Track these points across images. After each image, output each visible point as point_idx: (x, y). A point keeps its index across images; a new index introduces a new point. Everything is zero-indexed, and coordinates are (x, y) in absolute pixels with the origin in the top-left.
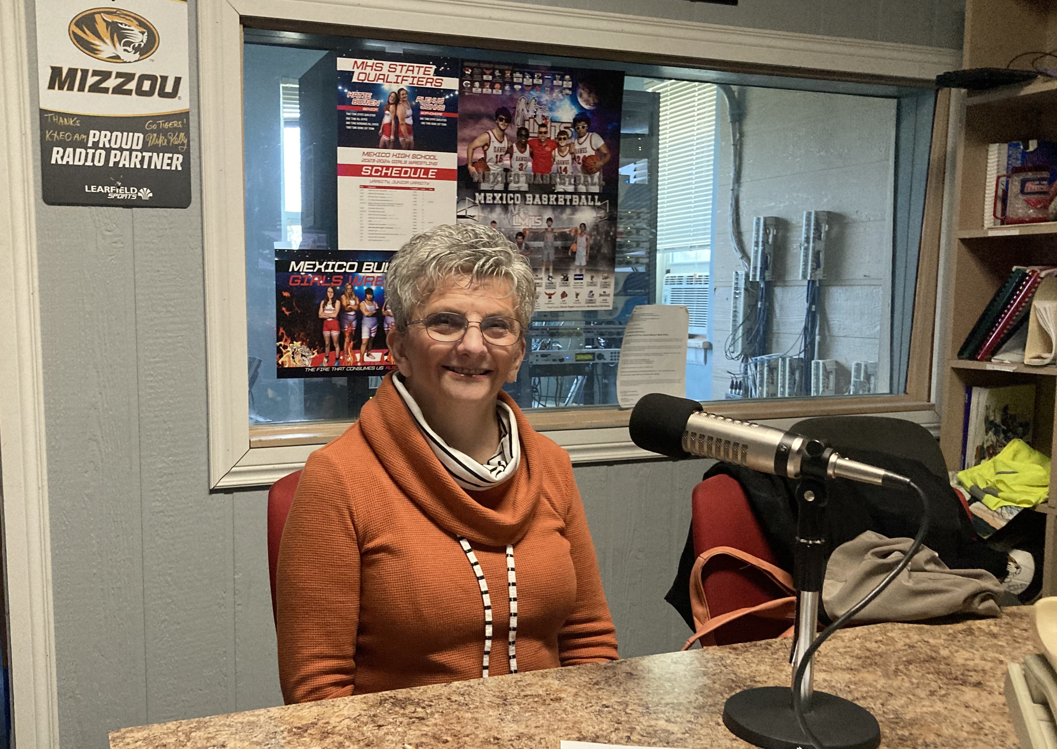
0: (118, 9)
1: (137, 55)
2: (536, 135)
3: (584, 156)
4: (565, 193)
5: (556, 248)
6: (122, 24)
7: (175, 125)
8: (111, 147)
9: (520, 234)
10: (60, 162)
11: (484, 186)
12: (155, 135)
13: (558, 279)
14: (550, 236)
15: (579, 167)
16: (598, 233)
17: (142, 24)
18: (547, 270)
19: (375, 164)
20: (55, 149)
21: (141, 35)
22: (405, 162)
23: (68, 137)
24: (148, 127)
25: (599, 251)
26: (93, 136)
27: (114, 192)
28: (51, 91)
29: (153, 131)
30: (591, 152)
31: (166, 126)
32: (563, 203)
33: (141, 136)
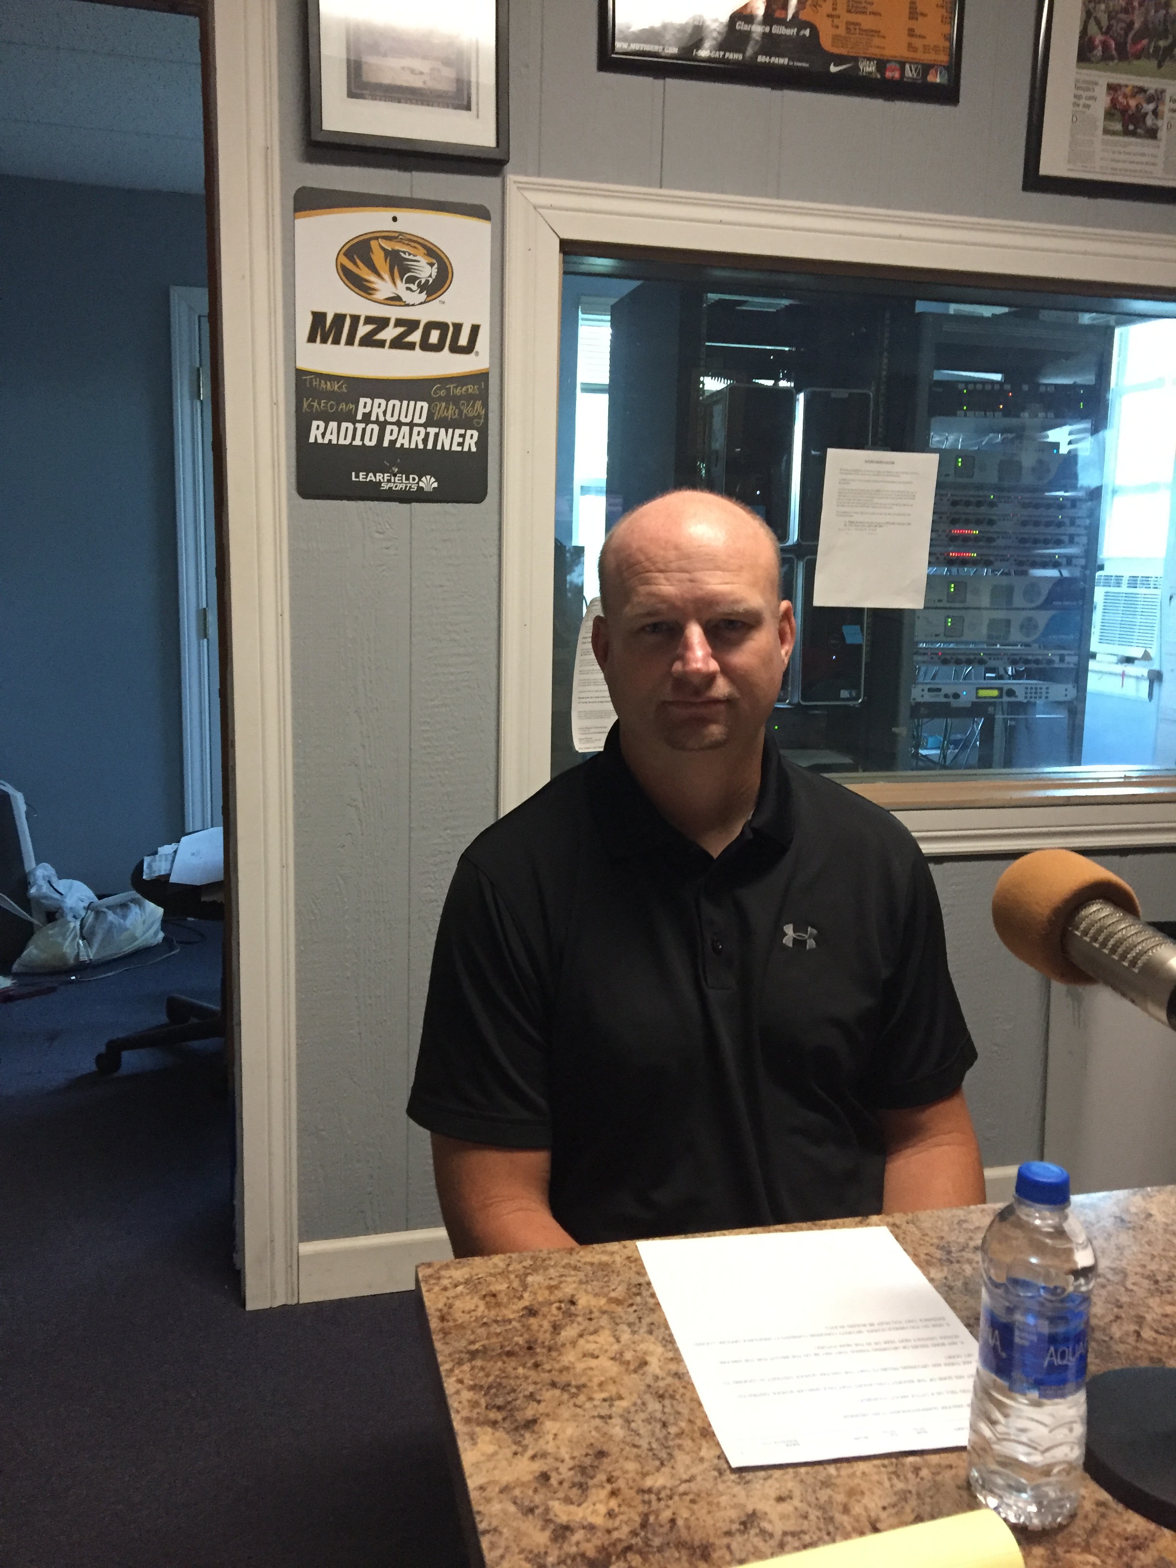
0: (401, 233)
1: (423, 296)
6: (404, 253)
7: (470, 391)
8: (385, 420)
10: (320, 441)
12: (444, 404)
17: (433, 253)
20: (315, 423)
21: (429, 267)
23: (332, 408)
24: (435, 393)
26: (364, 405)
27: (389, 481)
28: (311, 345)
29: (440, 399)
31: (458, 391)
33: (425, 405)
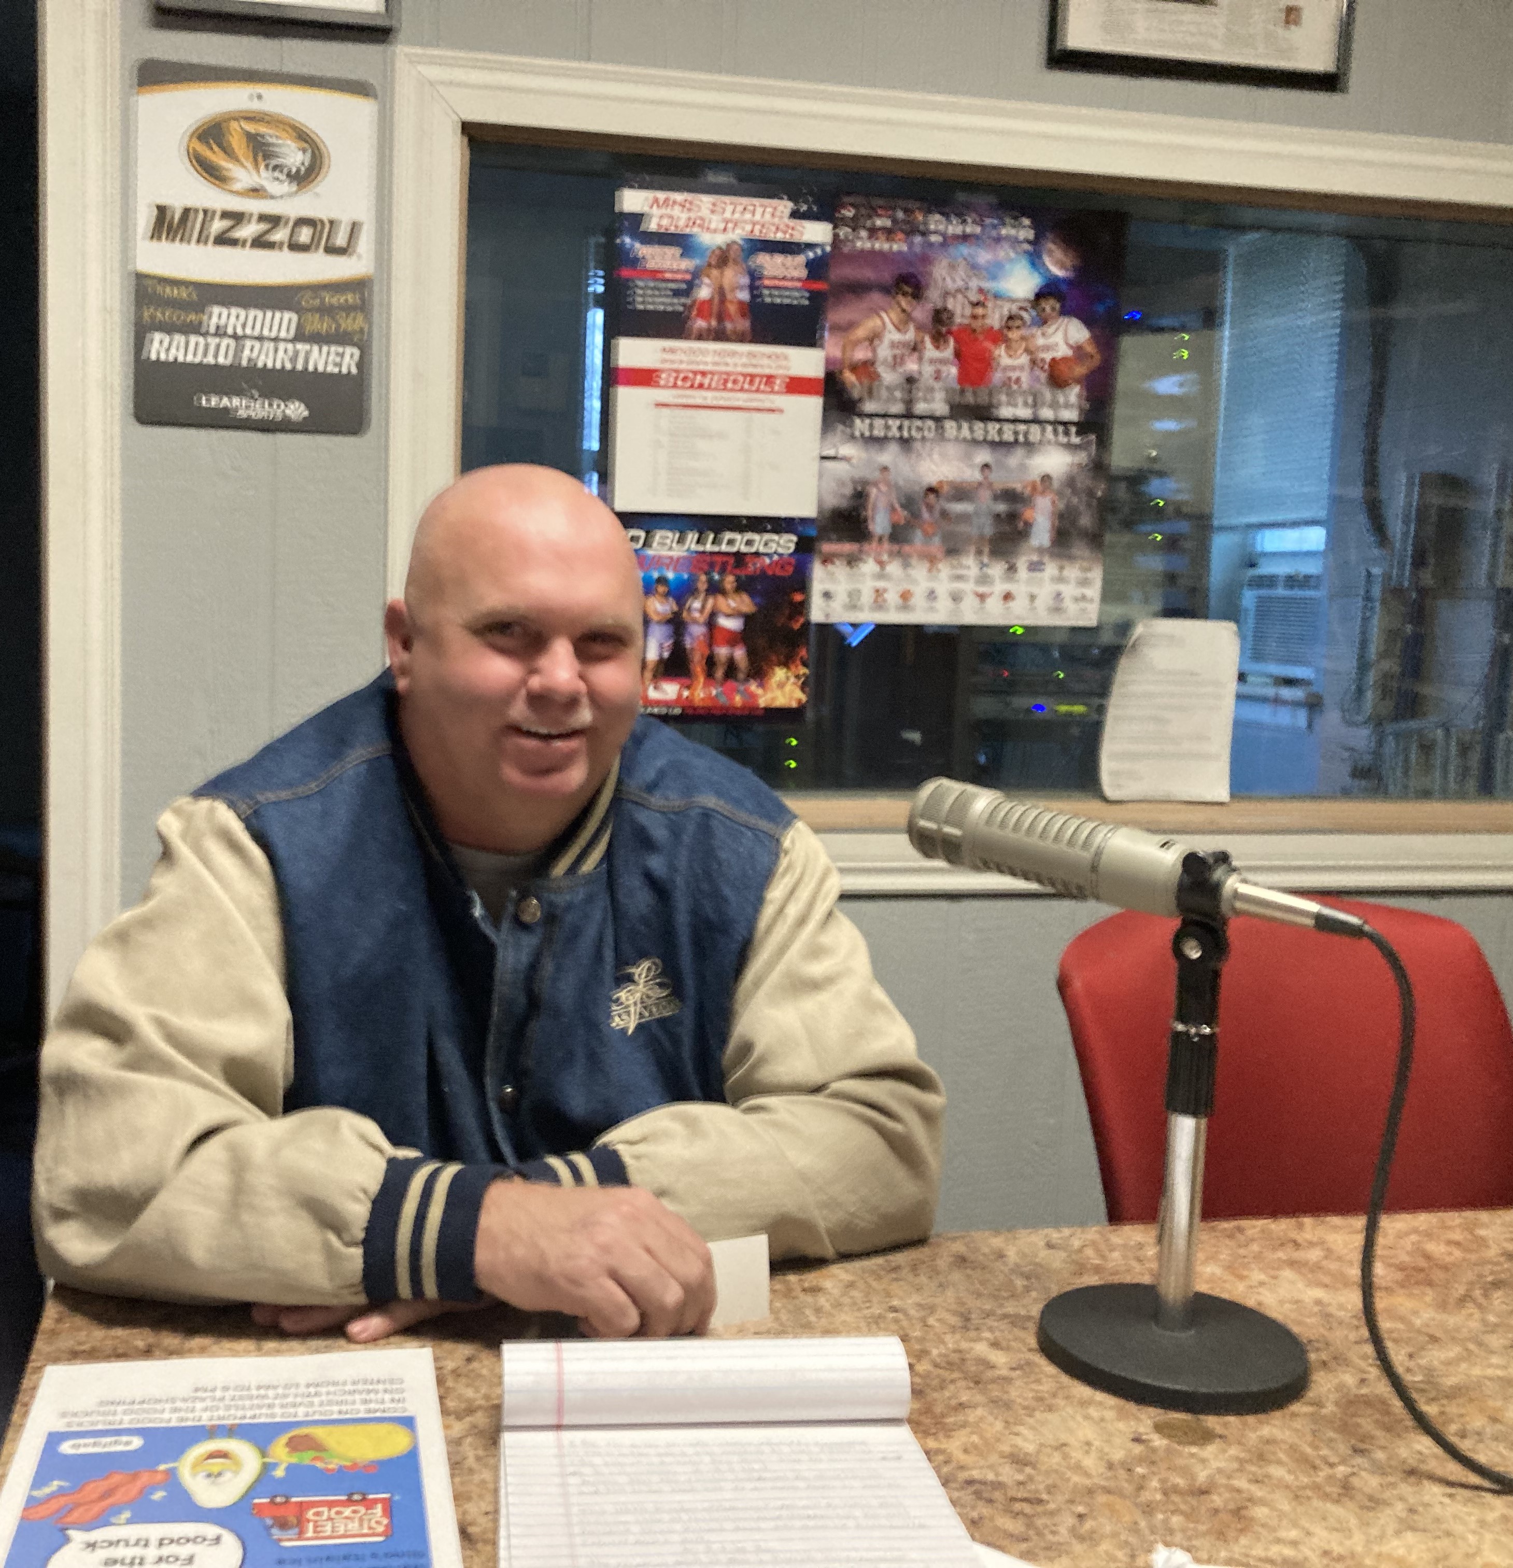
0: (267, 113)
1: (293, 187)
2: (966, 321)
3: (1053, 360)
4: (1015, 421)
5: (998, 516)
6: (271, 136)
7: (350, 300)
8: (244, 334)
9: (931, 490)
10: (163, 358)
11: (869, 407)
12: (317, 316)
13: (997, 569)
14: (985, 496)
15: (1043, 376)
16: (1075, 491)
17: (305, 137)
18: (979, 552)
19: (683, 366)
21: (301, 153)
22: (736, 365)
23: (178, 318)
24: (306, 303)
25: (1074, 522)
26: (218, 315)
27: (248, 407)
28: (155, 243)
29: (314, 310)
30: (1063, 351)
31: (334, 301)
32: (1011, 439)
33: (295, 317)
